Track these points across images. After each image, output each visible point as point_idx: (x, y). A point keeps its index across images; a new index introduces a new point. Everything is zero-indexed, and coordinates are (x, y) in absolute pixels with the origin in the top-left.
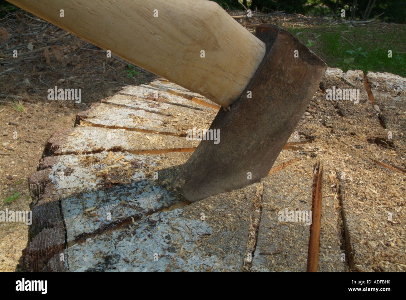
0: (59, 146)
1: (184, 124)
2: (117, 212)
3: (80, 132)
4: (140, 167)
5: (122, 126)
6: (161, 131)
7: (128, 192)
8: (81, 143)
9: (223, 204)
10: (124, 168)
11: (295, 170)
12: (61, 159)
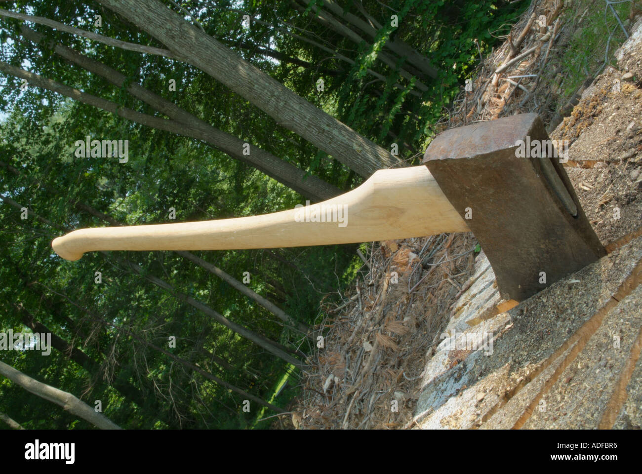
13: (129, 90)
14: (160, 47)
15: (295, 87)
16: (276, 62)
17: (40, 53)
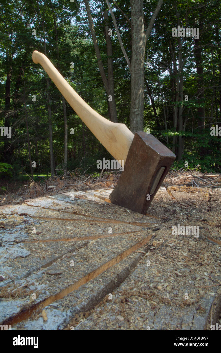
13: (108, 59)
14: (129, 60)
15: (146, 115)
16: (151, 103)
17: (102, 22)
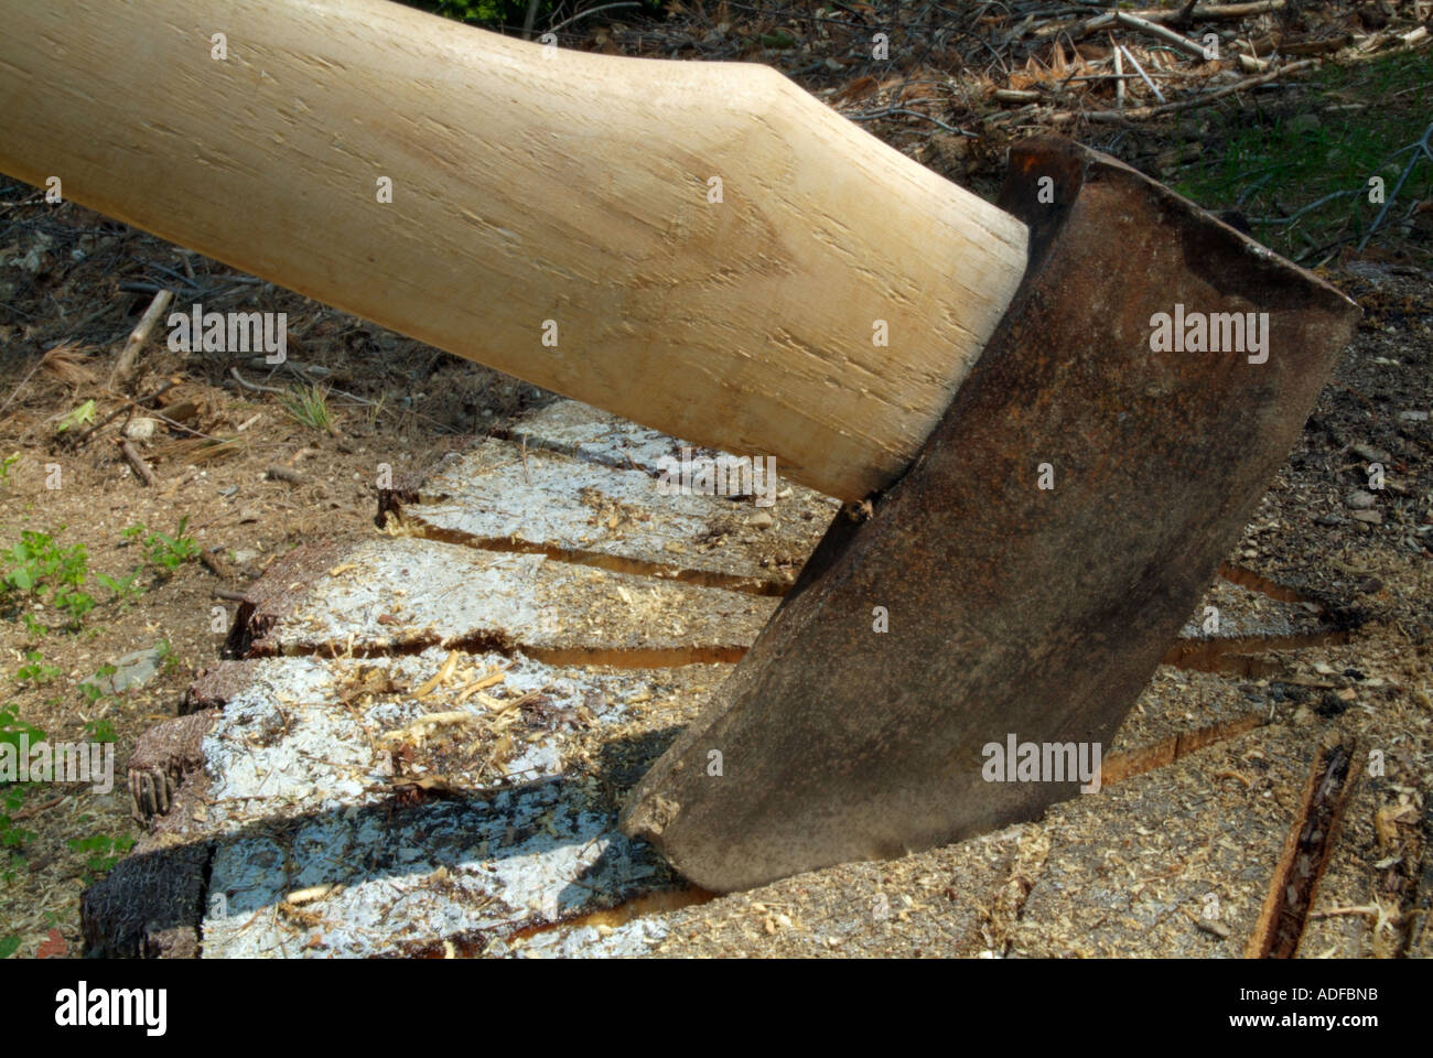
0: (276, 617)
1: (793, 538)
2: (403, 915)
3: (369, 561)
4: (554, 727)
5: (538, 539)
6: (691, 565)
7: (474, 829)
8: (359, 609)
9: (846, 914)
10: (490, 725)
11: (1221, 771)
12: (268, 671)
